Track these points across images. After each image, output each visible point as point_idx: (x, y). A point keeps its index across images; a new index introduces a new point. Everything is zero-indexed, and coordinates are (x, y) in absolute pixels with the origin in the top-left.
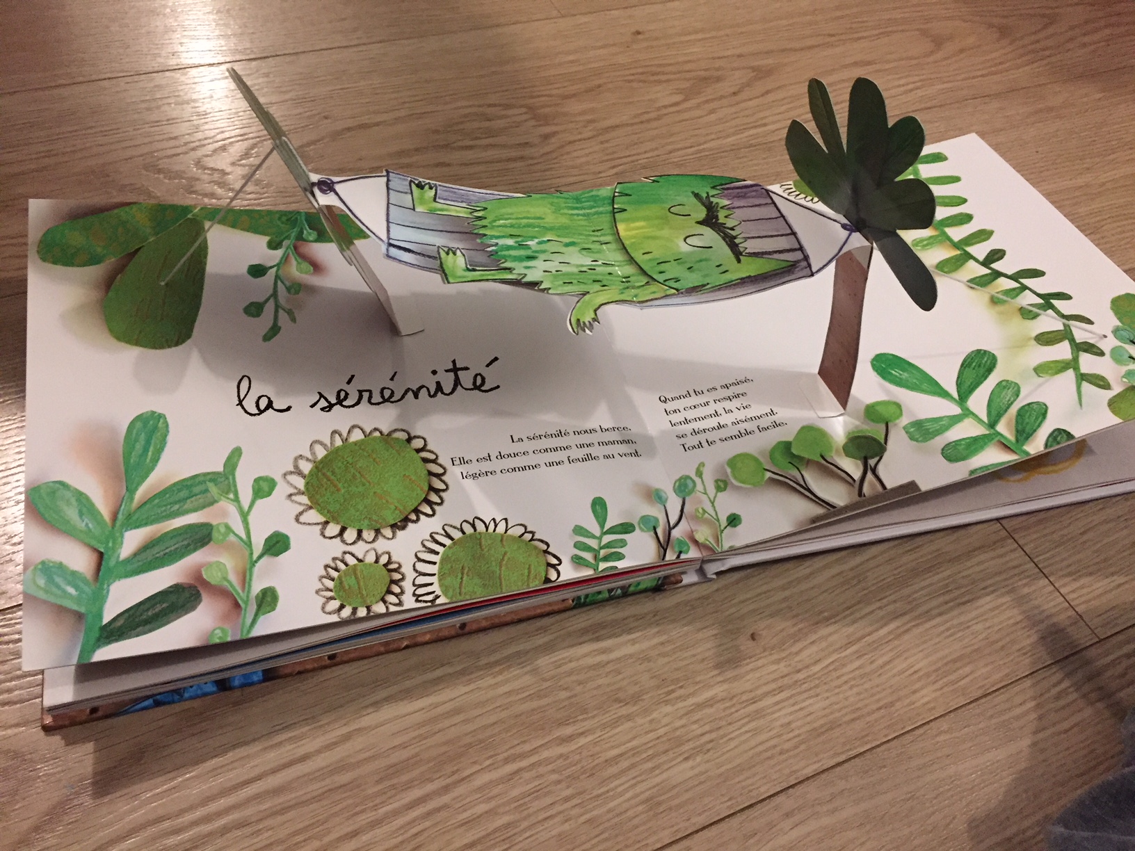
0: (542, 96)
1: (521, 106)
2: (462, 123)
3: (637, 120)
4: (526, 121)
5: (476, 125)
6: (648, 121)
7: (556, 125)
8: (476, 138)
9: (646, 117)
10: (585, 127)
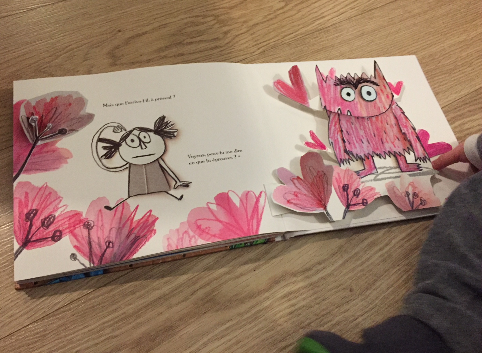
0: (220, 8)
1: (212, 16)
2: (185, 28)
3: (265, 20)
4: (214, 24)
5: (192, 29)
6: (271, 19)
7: (229, 25)
8: (193, 37)
9: (270, 17)
10: (242, 25)
